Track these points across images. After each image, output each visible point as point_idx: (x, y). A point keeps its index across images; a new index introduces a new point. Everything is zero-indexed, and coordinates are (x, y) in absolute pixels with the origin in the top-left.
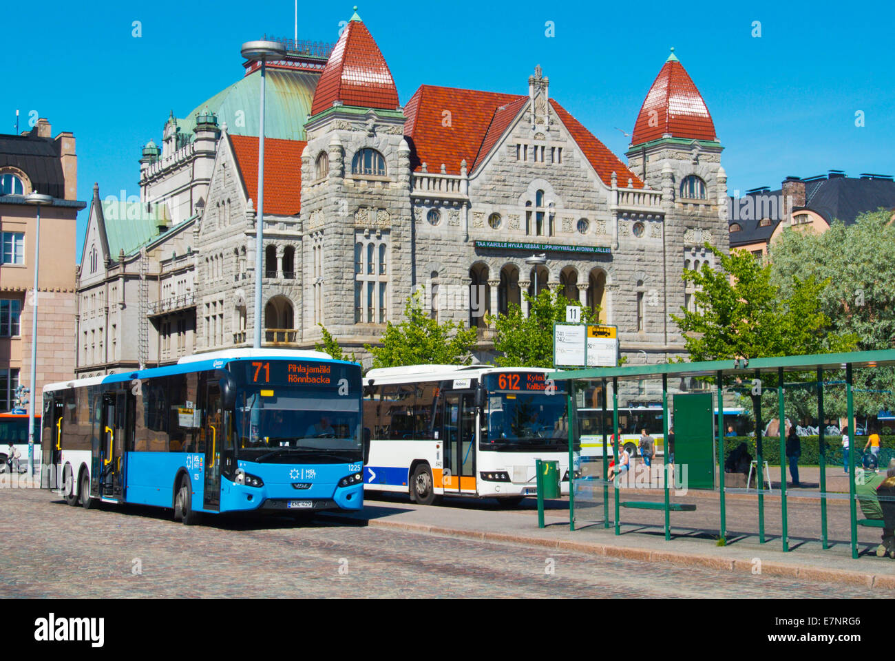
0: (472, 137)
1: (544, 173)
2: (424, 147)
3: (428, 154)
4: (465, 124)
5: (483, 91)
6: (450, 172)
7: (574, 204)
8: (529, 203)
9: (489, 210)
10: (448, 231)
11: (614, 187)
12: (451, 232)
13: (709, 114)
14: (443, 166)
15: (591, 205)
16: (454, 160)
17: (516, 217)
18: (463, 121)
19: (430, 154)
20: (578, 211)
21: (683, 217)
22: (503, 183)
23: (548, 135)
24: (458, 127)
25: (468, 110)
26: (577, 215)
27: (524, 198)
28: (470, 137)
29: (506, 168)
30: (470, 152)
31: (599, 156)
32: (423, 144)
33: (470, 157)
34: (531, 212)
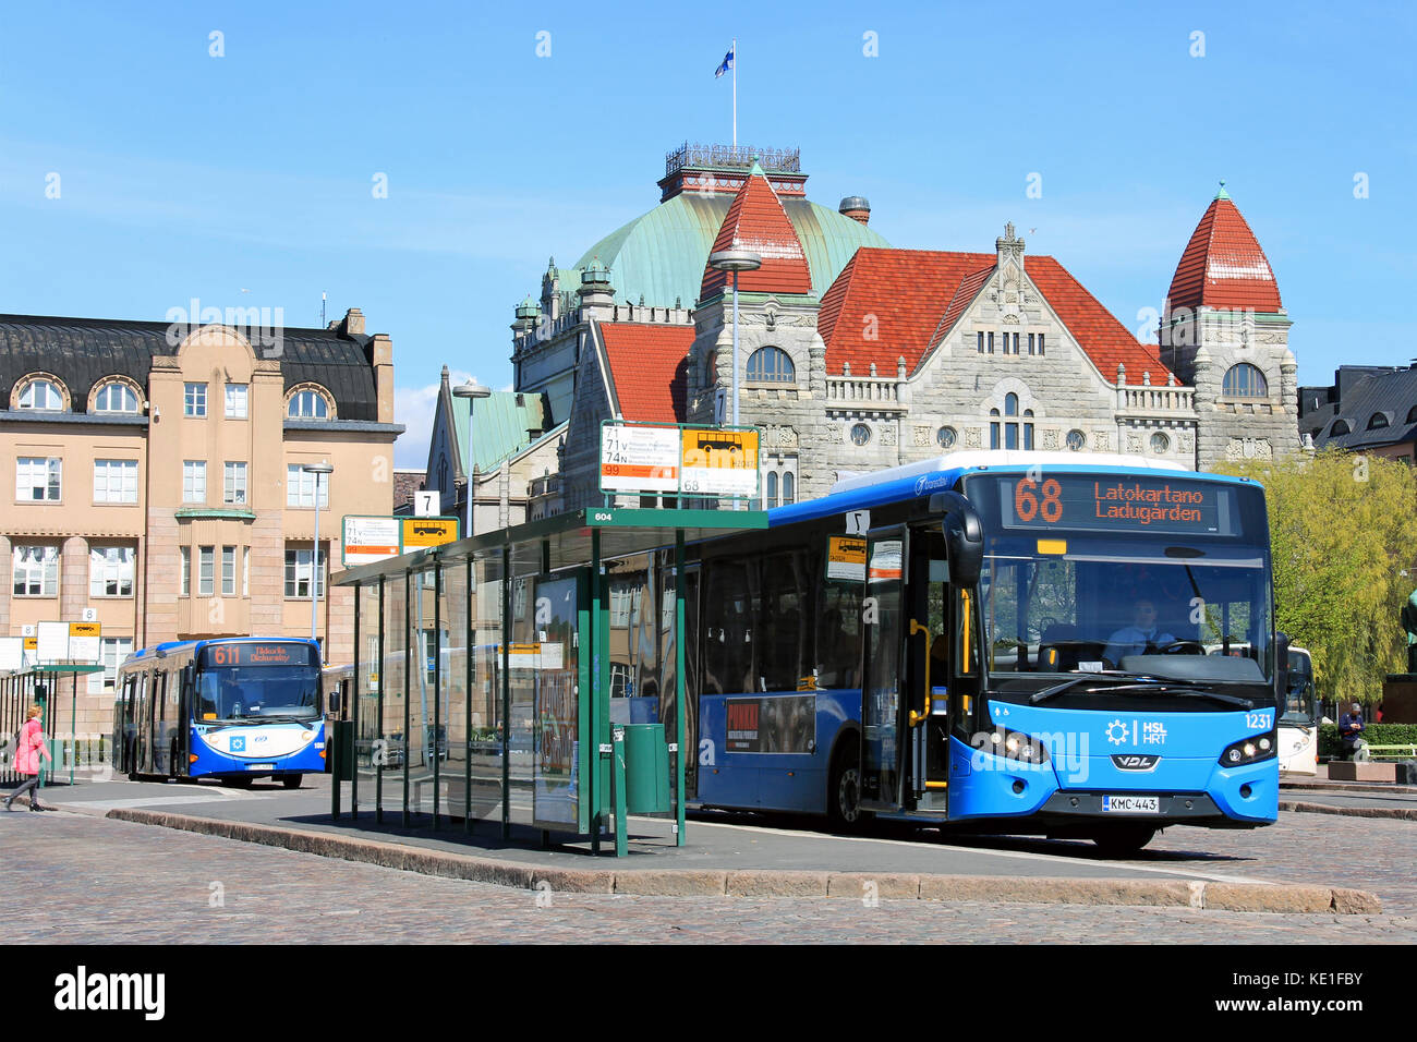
0: (925, 320)
1: (1017, 370)
2: (852, 339)
3: (857, 348)
4: (915, 302)
5: (947, 250)
6: (885, 372)
7: (1060, 411)
8: (995, 411)
9: (938, 422)
10: (880, 452)
11: (1122, 385)
12: (883, 454)
13: (1272, 275)
14: (873, 366)
15: (1085, 411)
16: (892, 355)
17: (977, 431)
18: (912, 298)
19: (861, 348)
20: (1067, 420)
21: (1225, 424)
22: (957, 386)
23: (1023, 317)
24: (905, 306)
25: (923, 281)
26: (1066, 426)
27: (987, 405)
28: (921, 320)
29: (962, 365)
30: (917, 342)
31: (1110, 338)
32: (852, 334)
33: (916, 349)
34: (998, 424)
